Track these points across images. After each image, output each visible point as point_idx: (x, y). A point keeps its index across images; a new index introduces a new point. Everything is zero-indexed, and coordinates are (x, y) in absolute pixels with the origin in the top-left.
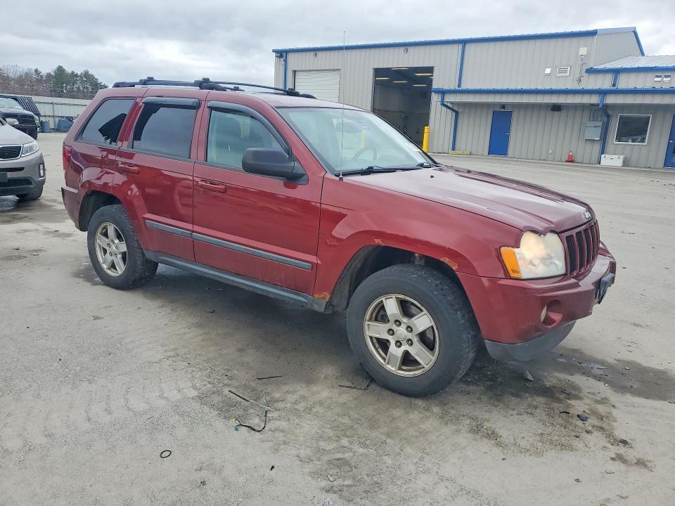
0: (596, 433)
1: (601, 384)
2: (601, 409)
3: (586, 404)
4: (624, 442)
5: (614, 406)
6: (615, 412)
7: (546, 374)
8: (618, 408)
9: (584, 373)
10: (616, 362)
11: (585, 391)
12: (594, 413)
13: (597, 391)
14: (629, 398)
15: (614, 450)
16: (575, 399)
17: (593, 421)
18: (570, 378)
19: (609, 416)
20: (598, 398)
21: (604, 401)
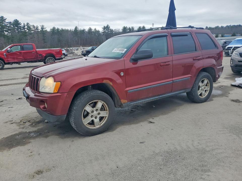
0: (20, 122)
1: (28, 131)
2: (22, 126)
3: (27, 125)
4: (12, 123)
5: (19, 128)
6: (18, 127)
7: (44, 125)
8: (18, 128)
9: (35, 131)
10: (30, 141)
11: (30, 127)
12: (23, 125)
13: (27, 129)
14: (17, 132)
15: (13, 121)
16: (30, 125)
17: (22, 123)
18: (38, 128)
19: (19, 126)
20: (25, 128)
21: (23, 128)
